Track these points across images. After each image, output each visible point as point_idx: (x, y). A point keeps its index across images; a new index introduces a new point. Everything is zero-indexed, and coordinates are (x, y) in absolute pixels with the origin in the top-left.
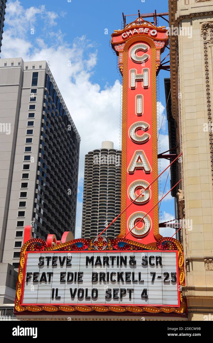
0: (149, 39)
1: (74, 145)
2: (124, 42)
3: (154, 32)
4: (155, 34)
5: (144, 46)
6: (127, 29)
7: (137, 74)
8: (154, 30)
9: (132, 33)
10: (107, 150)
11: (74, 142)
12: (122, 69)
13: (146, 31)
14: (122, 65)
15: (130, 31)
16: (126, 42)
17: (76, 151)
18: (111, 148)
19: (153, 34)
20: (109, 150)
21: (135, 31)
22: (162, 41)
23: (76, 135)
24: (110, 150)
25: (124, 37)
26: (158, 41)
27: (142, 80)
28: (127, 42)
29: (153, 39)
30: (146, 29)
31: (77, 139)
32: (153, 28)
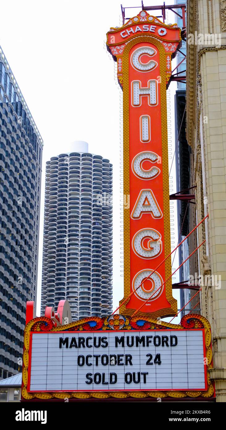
0: (157, 40)
1: (35, 152)
2: (123, 44)
3: (162, 31)
4: (165, 33)
5: (150, 51)
6: (126, 25)
7: (141, 88)
8: (163, 28)
9: (133, 32)
10: (79, 155)
11: (35, 149)
12: (121, 81)
13: (152, 30)
14: (121, 75)
15: (131, 28)
16: (126, 44)
17: (38, 161)
18: (85, 152)
19: (161, 34)
20: (81, 154)
21: (138, 29)
22: (173, 43)
23: (37, 137)
24: (83, 155)
25: (123, 36)
26: (168, 42)
27: (148, 96)
28: (128, 44)
29: (162, 40)
30: (152, 27)
31: (39, 143)
32: (162, 26)
